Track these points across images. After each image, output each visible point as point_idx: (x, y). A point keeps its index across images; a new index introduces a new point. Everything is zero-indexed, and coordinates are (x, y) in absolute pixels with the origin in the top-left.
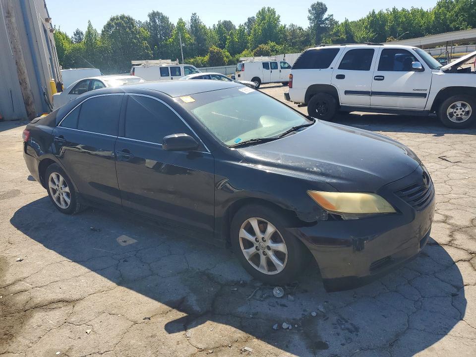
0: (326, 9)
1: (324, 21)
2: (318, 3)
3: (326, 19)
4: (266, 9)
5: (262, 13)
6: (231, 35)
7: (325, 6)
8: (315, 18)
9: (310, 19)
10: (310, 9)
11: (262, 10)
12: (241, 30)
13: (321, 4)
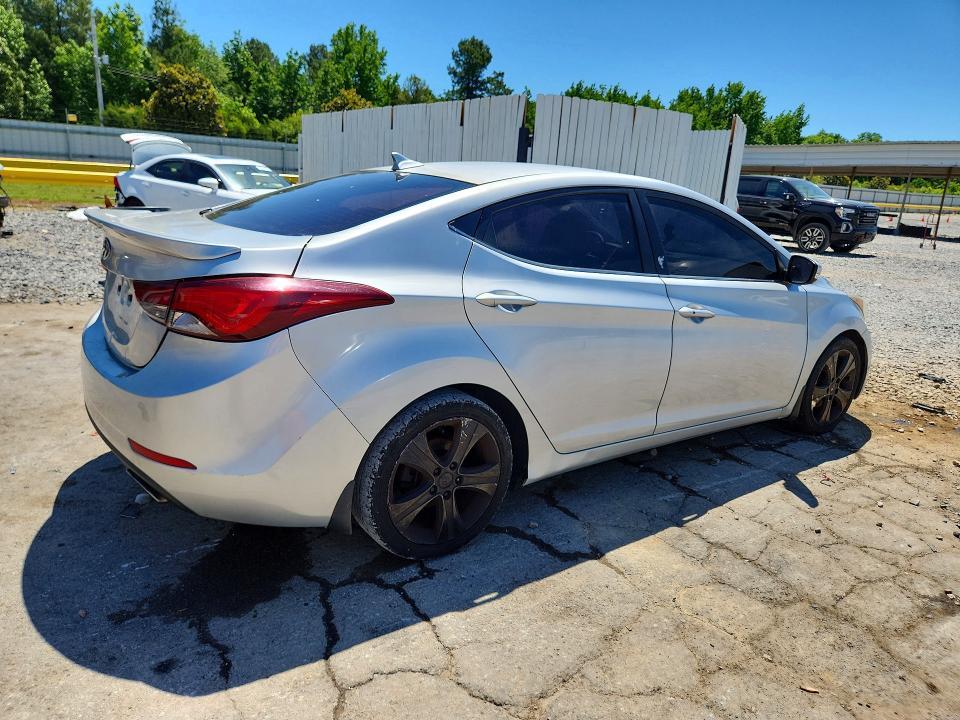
0: (489, 59)
1: (483, 83)
2: (473, 39)
3: (490, 80)
4: (357, 29)
5: (345, 37)
6: (263, 71)
7: (488, 49)
8: (466, 71)
9: (453, 72)
10: (457, 49)
11: (348, 28)
12: (290, 66)
13: (481, 44)
